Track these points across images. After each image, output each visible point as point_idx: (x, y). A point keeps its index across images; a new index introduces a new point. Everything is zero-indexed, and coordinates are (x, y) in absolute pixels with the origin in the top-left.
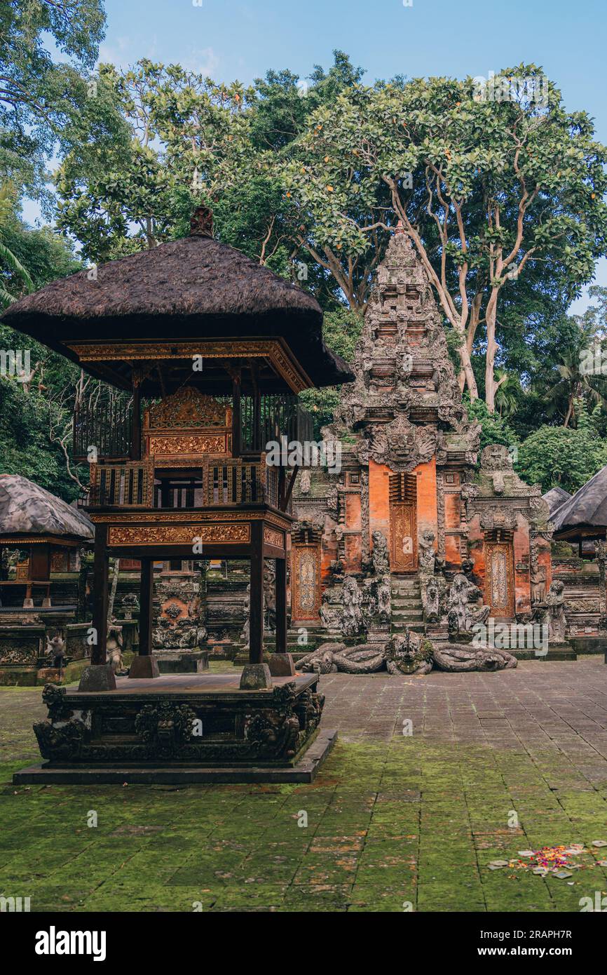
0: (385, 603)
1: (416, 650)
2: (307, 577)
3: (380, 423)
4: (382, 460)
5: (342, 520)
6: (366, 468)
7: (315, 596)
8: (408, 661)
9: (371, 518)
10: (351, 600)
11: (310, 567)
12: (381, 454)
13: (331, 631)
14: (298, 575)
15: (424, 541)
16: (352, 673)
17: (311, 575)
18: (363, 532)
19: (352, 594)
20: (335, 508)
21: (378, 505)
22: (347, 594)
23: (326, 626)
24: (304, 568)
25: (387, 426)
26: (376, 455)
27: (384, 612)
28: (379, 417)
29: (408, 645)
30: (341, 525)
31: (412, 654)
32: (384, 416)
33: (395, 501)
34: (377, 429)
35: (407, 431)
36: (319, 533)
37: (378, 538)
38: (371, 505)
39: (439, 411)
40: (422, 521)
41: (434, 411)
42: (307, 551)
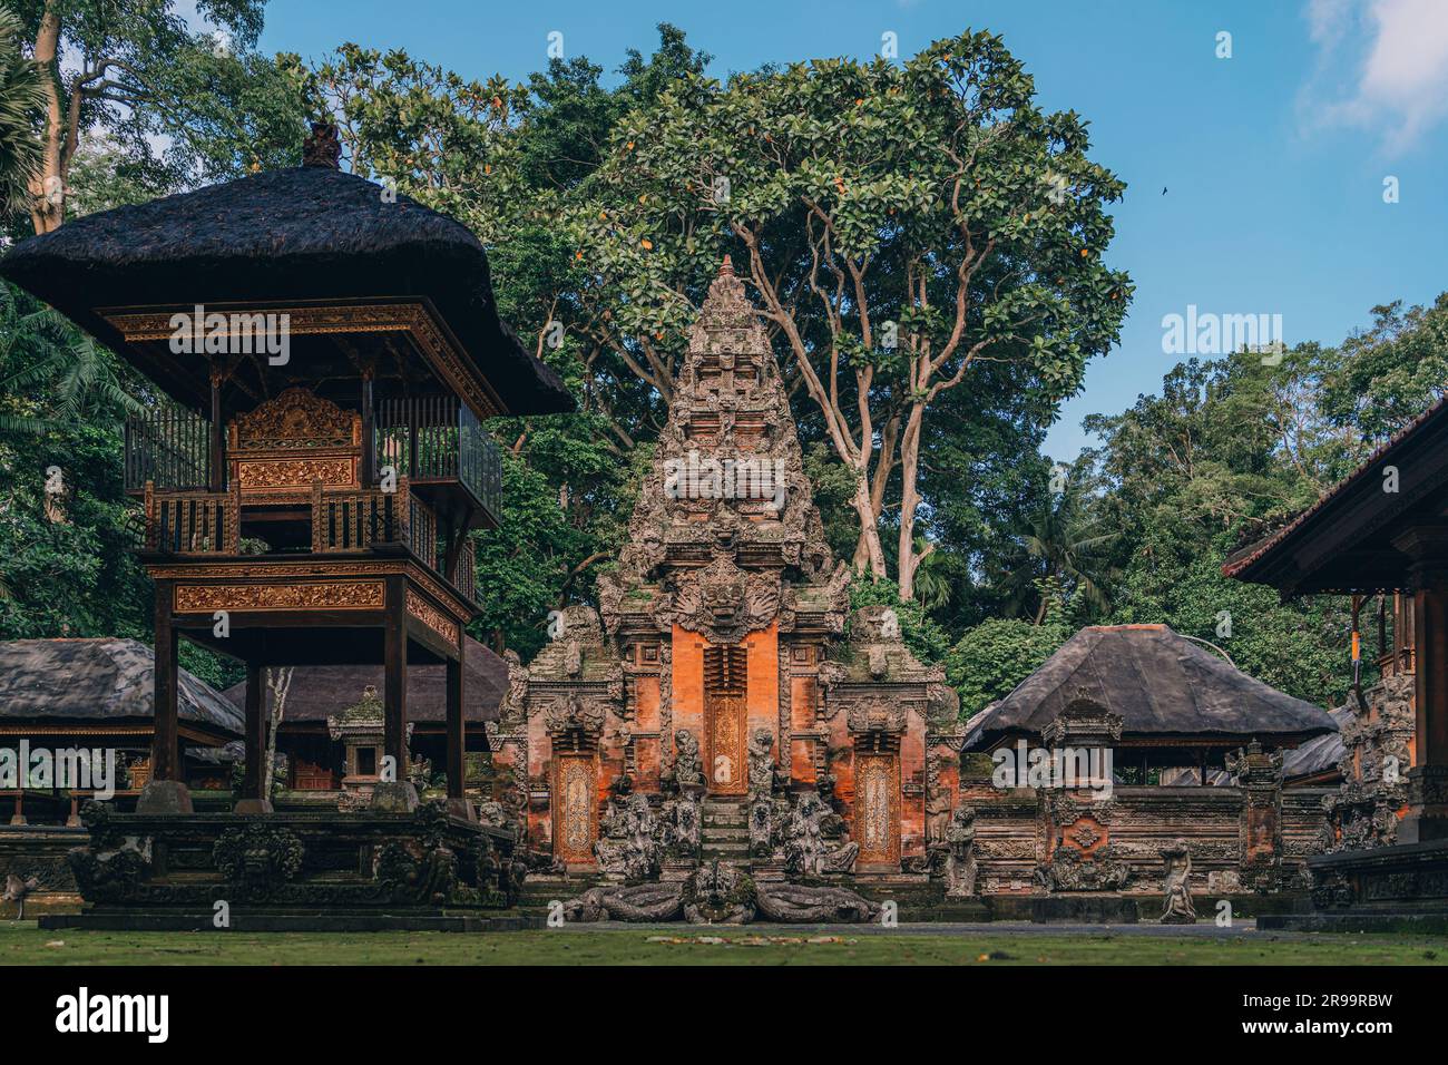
0: (687, 827)
1: (728, 888)
2: (577, 801)
3: (690, 568)
4: (692, 625)
5: (629, 715)
6: (668, 637)
7: (590, 829)
8: (716, 902)
9: (674, 712)
10: (639, 826)
11: (583, 787)
12: (690, 615)
13: (611, 876)
14: (563, 798)
15: (756, 745)
16: (631, 921)
17: (583, 798)
18: (662, 734)
19: (639, 818)
20: (620, 697)
21: (685, 692)
22: (632, 819)
23: (603, 868)
24: (572, 787)
25: (701, 573)
26: (682, 616)
27: (685, 840)
28: (689, 559)
29: (715, 880)
30: (629, 723)
31: (722, 893)
32: (696, 558)
33: (714, 688)
34: (685, 578)
35: (731, 580)
36: (596, 735)
37: (684, 740)
38: (674, 693)
39: (784, 549)
40: (754, 716)
41: (775, 550)
42: (577, 762)
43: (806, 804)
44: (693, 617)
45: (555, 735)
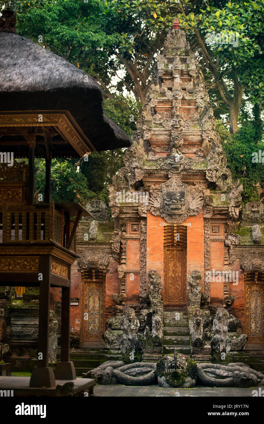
0: (157, 330)
1: (182, 368)
2: (94, 307)
3: (157, 182)
4: (158, 213)
5: (123, 261)
6: (145, 219)
7: (100, 323)
8: (175, 376)
9: (148, 260)
10: (130, 326)
11: (97, 299)
12: (157, 208)
13: (112, 351)
14: (86, 305)
15: (192, 279)
16: (127, 384)
17: (97, 305)
18: (141, 272)
19: (130, 321)
20: (118, 251)
21: (154, 249)
22: (126, 322)
23: (108, 347)
24: (91, 299)
25: (163, 185)
26: (153, 208)
27: (157, 337)
28: (156, 178)
29: (176, 364)
30: (123, 265)
31: (179, 371)
32: (160, 177)
33: (168, 246)
34: (154, 187)
35: (179, 190)
36: (105, 272)
37: (153, 276)
38: (148, 249)
39: (207, 173)
40: (190, 263)
41: (203, 174)
42: (94, 285)
43: (221, 315)
44: (158, 209)
45: (82, 271)
